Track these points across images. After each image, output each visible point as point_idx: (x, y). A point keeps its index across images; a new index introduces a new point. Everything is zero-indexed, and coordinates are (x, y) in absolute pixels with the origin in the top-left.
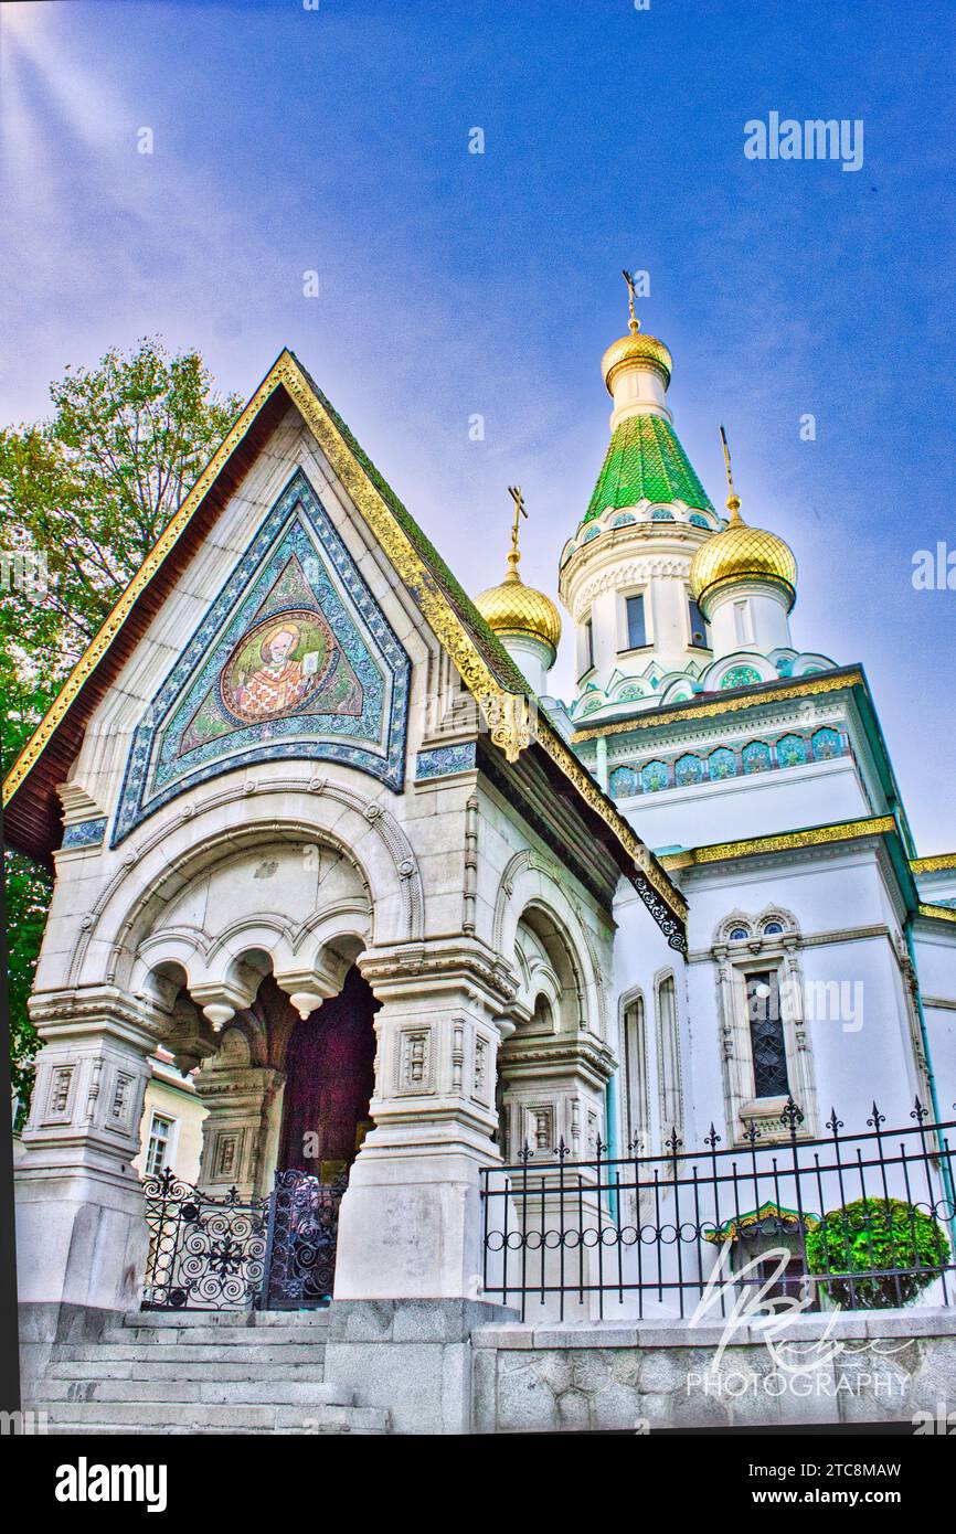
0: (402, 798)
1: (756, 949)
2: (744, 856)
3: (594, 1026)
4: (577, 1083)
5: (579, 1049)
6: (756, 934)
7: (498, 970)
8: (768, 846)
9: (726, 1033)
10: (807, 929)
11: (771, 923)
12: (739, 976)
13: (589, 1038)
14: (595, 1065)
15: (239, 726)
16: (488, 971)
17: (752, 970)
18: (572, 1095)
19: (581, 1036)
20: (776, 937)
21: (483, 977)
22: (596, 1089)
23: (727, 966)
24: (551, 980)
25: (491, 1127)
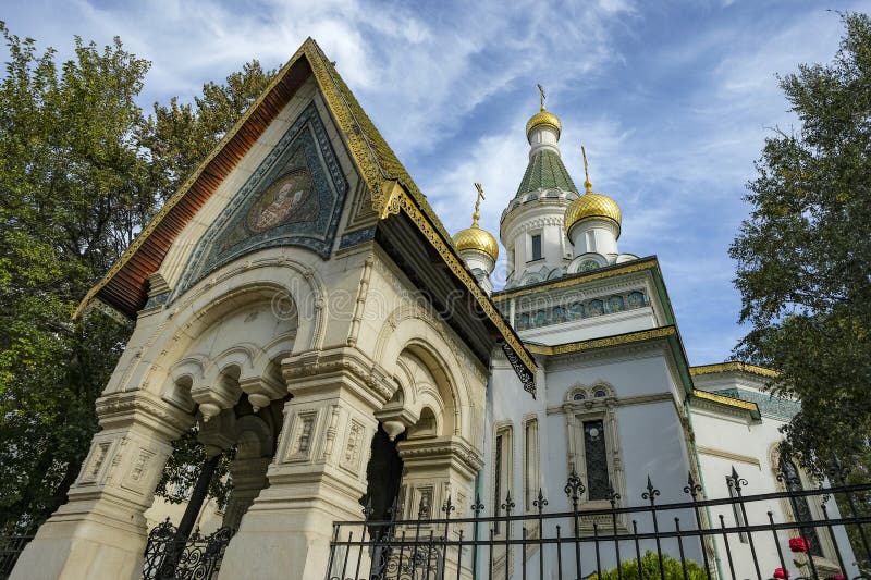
0: (328, 263)
1: (590, 406)
2: (582, 351)
3: (465, 433)
4: (451, 471)
5: (452, 447)
6: (590, 396)
7: (374, 374)
8: (596, 344)
9: (570, 457)
10: (621, 394)
11: (599, 391)
12: (579, 423)
13: (459, 440)
14: (466, 462)
15: (251, 234)
16: (366, 374)
17: (587, 419)
18: (446, 480)
19: (454, 439)
20: (601, 399)
21: (362, 378)
22: (468, 479)
23: (572, 416)
24: (437, 400)
25: (361, 492)
